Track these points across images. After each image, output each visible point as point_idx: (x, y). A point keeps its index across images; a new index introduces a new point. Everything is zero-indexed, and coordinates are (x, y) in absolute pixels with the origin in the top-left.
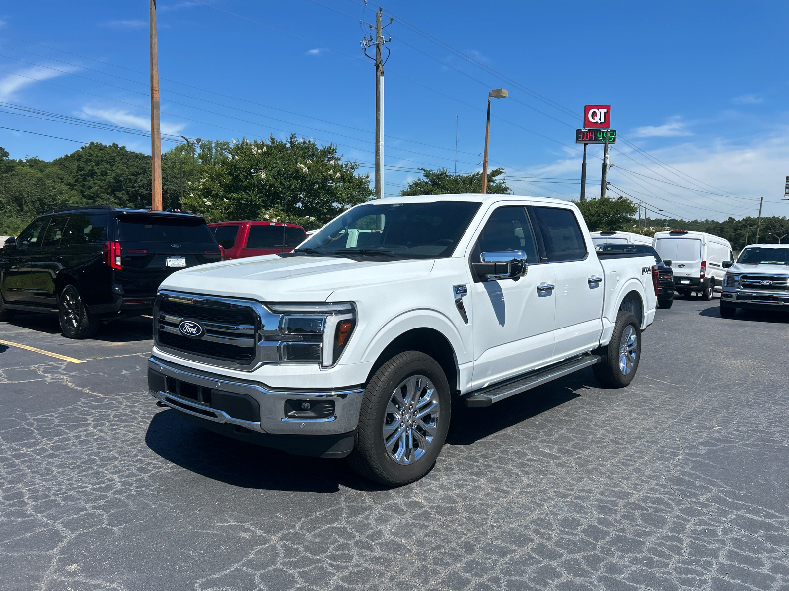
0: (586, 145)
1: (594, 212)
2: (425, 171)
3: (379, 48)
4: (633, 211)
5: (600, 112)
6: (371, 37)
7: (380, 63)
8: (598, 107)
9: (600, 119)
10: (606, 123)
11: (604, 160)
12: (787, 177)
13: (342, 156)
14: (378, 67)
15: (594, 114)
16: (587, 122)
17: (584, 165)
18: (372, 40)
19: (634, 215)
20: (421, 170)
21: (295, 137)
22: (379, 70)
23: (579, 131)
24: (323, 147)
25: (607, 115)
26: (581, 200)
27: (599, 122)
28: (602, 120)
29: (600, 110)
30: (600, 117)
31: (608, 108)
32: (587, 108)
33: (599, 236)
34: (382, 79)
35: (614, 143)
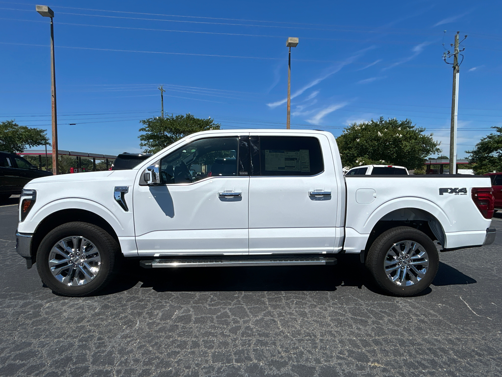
2: (497, 128)
3: (456, 57)
6: (448, 51)
7: (457, 65)
13: (415, 125)
14: (454, 68)
18: (449, 53)
20: (495, 127)
21: (383, 118)
22: (455, 70)
24: (401, 121)
34: (458, 75)
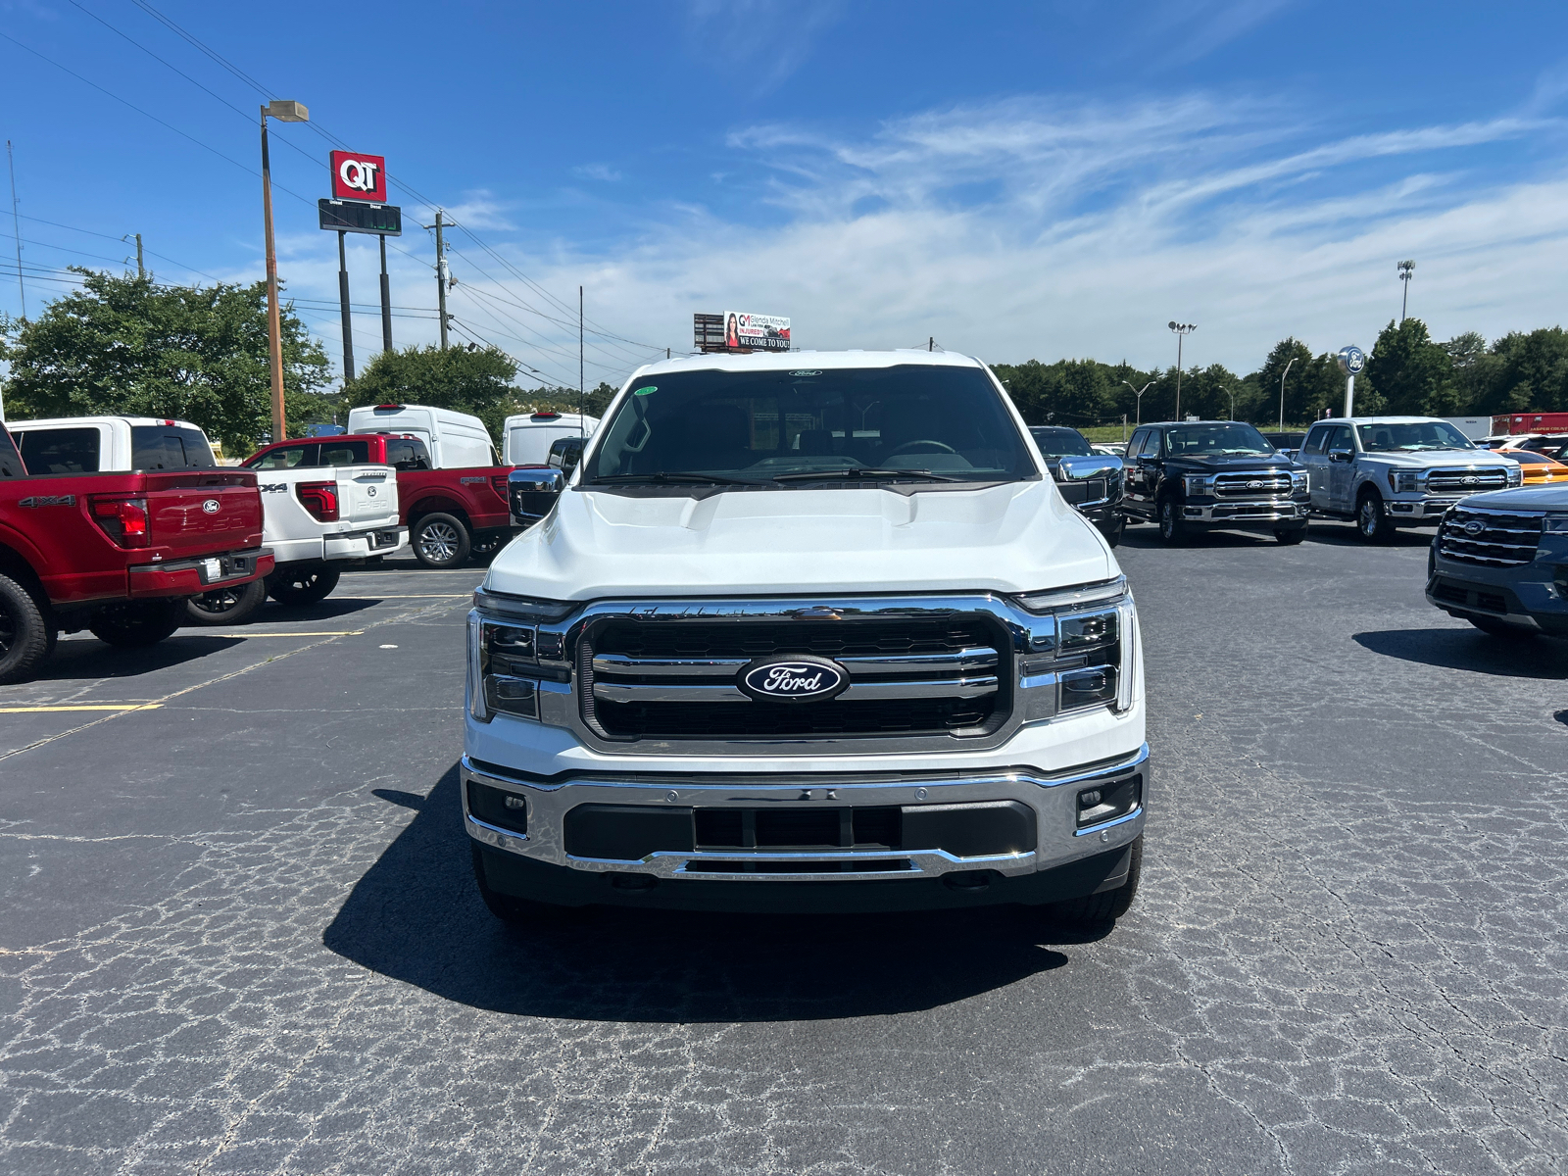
0: (342, 233)
1: (440, 376)
4: (508, 371)
5: (365, 169)
8: (360, 158)
9: (365, 183)
10: (379, 190)
11: (439, 269)
12: (695, 315)
15: (352, 172)
16: (338, 187)
17: (343, 277)
19: (512, 380)
23: (323, 203)
25: (379, 176)
26: (386, 349)
27: (364, 188)
28: (371, 185)
29: (363, 165)
30: (363, 180)
31: (379, 161)
32: (337, 158)
33: (530, 423)
35: (399, 233)
